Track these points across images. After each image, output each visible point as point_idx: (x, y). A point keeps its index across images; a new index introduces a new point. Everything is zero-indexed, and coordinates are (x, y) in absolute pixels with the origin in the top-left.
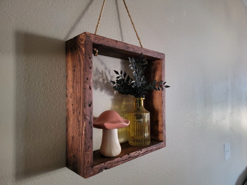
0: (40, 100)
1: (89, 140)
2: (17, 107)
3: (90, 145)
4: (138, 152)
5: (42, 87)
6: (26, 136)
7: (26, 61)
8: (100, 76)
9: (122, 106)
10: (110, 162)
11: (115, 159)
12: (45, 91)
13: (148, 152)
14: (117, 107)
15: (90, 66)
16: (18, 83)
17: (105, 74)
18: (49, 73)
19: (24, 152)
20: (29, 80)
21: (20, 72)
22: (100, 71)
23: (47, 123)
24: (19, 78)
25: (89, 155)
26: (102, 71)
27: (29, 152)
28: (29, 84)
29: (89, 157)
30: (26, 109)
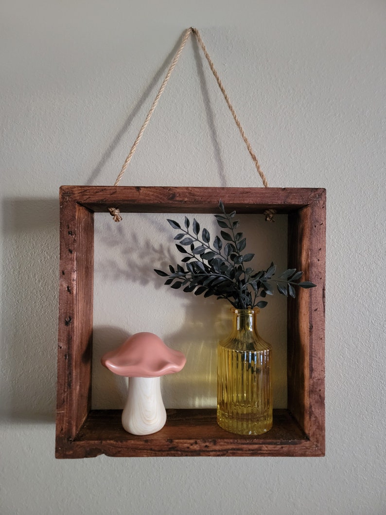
0: (35, 303)
1: (65, 389)
2: (3, 312)
3: (67, 398)
4: (205, 445)
5: (39, 281)
6: (15, 357)
7: (16, 242)
8: (157, 256)
9: (217, 323)
10: (115, 443)
11: (129, 441)
12: (44, 289)
13: (240, 452)
14: (201, 324)
15: (70, 248)
16: (5, 276)
17: (169, 251)
18: (51, 258)
19: (11, 382)
20: (19, 271)
21: (8, 259)
22: (157, 247)
23: (46, 341)
24: (7, 269)
25: (63, 416)
26: (161, 246)
27: (18, 382)
28: (20, 278)
29: (63, 421)
30: (15, 316)
